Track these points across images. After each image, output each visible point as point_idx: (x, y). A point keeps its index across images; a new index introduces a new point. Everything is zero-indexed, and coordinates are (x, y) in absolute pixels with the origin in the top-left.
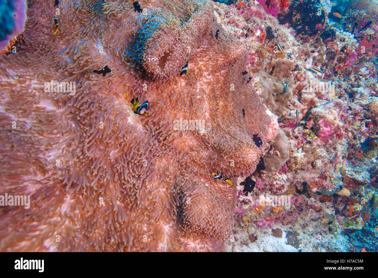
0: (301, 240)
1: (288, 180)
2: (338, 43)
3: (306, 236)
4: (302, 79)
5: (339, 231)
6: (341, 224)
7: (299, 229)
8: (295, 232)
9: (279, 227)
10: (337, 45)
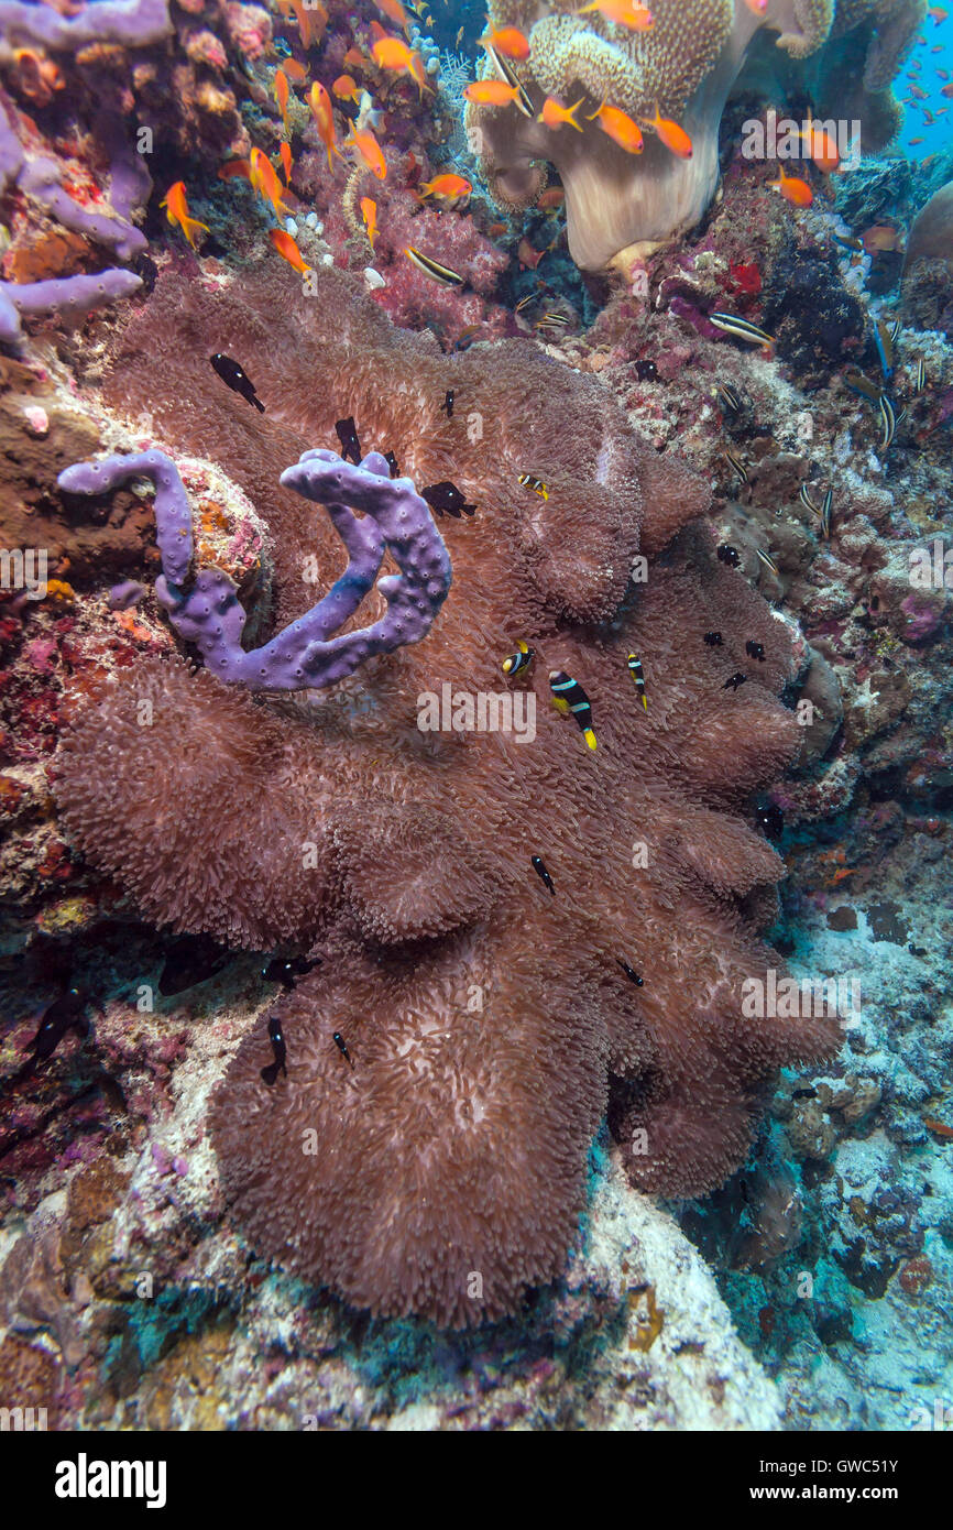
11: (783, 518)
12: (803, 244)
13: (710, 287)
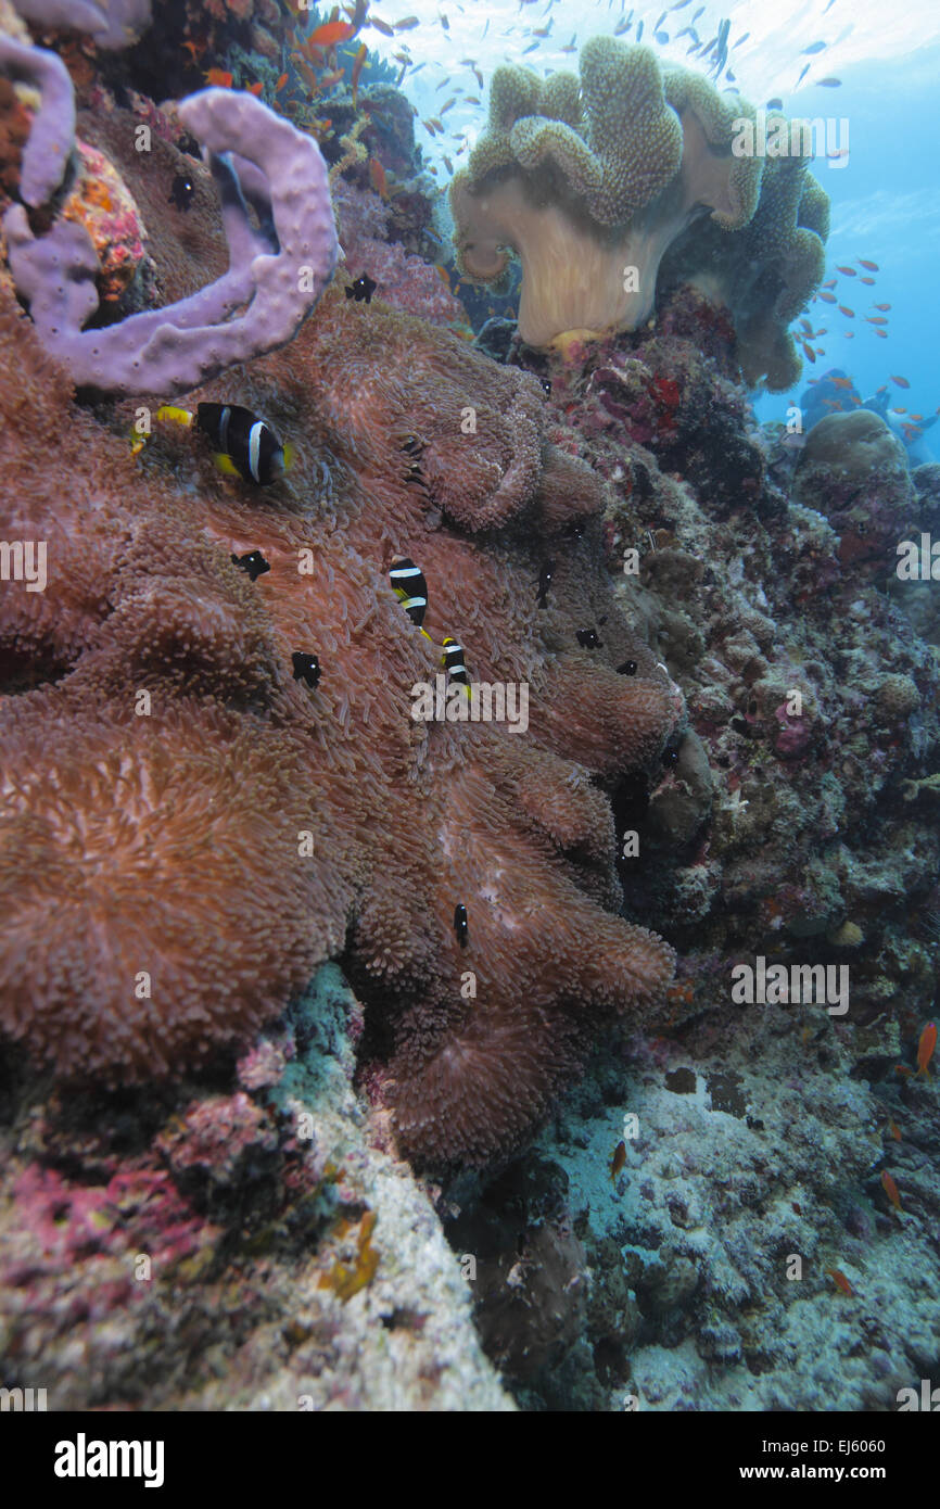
1: (711, 879)
2: (796, 532)
3: (761, 1081)
4: (724, 608)
5: (845, 1067)
6: (847, 1046)
7: (740, 1064)
8: (732, 1075)
10: (794, 538)
11: (677, 611)
12: (716, 398)
13: (636, 385)
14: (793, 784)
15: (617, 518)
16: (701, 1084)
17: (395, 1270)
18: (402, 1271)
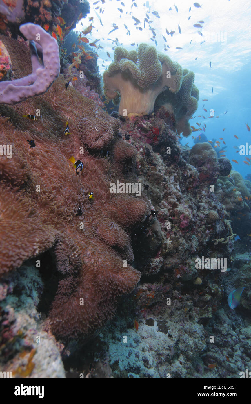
0: (169, 326)
1: (160, 262)
2: (188, 171)
3: (173, 323)
4: (168, 188)
5: (196, 320)
6: (197, 314)
7: (167, 318)
8: (165, 321)
9: (151, 318)
10: (188, 172)
14: (184, 237)
15: (140, 161)
16: (156, 323)
17: (40, 370)
18: (42, 370)
